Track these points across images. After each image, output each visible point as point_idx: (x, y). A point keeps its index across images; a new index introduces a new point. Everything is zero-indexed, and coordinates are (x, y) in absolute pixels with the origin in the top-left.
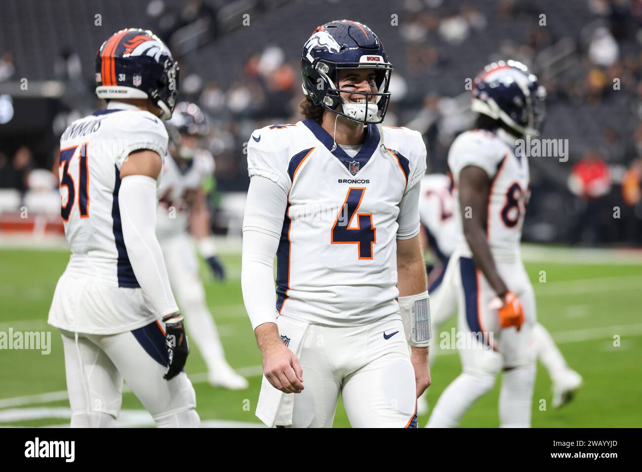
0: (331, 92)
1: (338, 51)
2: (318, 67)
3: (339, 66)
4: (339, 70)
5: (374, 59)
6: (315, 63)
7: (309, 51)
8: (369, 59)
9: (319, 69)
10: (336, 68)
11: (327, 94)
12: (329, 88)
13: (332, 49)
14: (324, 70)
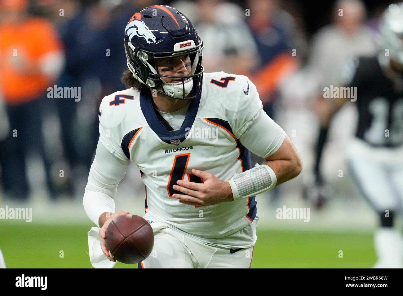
0: (153, 77)
1: (155, 42)
2: (139, 55)
3: (156, 55)
4: (156, 59)
5: (186, 45)
6: (136, 51)
7: (130, 38)
8: (181, 46)
9: (140, 57)
10: (154, 57)
11: (149, 78)
12: (150, 73)
13: (150, 40)
14: (144, 59)
